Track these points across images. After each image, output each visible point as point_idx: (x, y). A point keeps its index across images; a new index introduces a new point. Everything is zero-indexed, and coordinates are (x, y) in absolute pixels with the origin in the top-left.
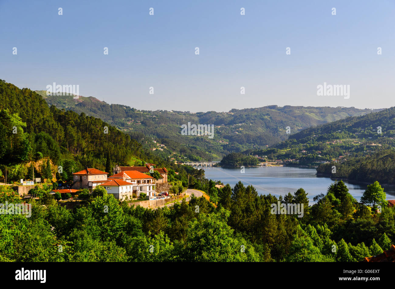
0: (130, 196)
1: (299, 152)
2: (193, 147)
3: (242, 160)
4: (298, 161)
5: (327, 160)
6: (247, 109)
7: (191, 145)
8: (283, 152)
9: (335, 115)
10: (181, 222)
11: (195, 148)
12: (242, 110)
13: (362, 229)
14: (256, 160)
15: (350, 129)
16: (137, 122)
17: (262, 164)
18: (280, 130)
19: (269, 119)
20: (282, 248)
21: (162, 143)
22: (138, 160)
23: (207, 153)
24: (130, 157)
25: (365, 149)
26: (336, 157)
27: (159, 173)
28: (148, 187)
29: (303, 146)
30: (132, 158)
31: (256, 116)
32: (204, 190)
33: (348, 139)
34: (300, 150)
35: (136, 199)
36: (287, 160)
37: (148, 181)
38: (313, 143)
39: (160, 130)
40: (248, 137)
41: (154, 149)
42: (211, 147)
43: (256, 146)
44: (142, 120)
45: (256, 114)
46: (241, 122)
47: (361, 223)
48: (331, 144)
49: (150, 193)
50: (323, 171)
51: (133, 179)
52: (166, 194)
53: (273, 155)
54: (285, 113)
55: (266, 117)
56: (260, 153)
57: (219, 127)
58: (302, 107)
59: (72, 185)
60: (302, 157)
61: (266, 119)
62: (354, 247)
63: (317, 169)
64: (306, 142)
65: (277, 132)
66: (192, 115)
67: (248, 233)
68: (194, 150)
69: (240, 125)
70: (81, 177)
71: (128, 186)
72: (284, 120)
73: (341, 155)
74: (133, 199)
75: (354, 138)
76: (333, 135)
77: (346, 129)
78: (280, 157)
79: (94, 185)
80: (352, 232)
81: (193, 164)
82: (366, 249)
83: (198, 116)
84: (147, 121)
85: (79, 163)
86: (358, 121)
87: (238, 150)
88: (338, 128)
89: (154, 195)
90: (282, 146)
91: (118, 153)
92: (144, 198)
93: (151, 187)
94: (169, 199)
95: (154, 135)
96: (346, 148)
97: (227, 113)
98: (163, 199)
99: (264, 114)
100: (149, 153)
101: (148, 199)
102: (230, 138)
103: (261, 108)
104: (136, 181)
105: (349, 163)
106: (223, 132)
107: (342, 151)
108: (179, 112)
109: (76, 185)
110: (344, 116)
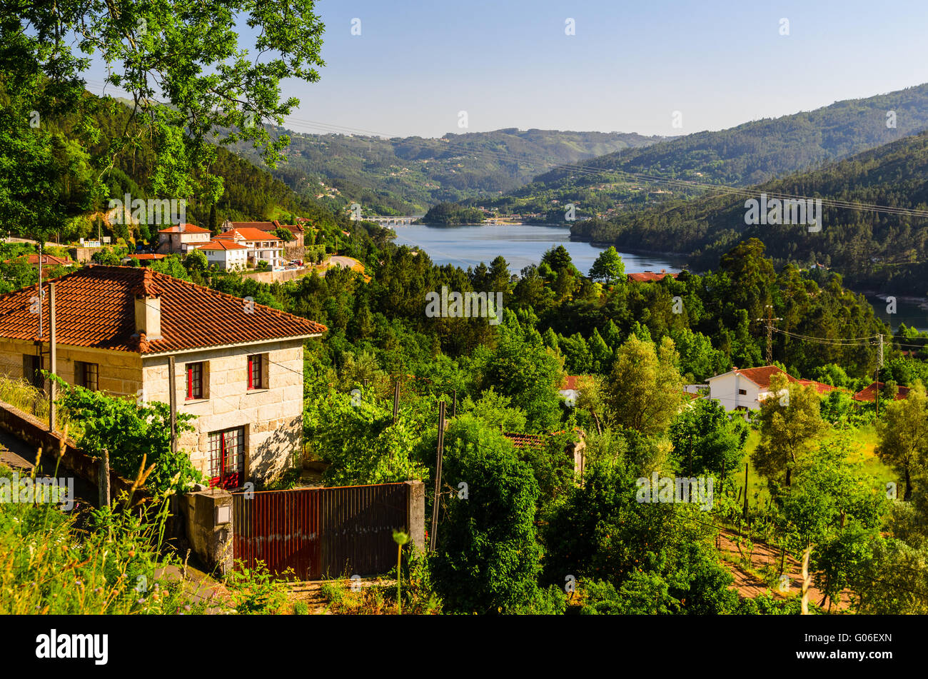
0: (243, 266)
1: (547, 203)
2: (383, 194)
3: (458, 214)
4: (545, 216)
5: (589, 215)
6: (471, 134)
7: (380, 190)
8: (523, 202)
9: (607, 145)
10: (309, 302)
11: (387, 195)
12: (463, 135)
13: (581, 315)
14: (479, 215)
15: (626, 168)
16: (295, 153)
17: (489, 220)
18: (522, 167)
19: (504, 150)
20: (462, 341)
21: (334, 187)
22: (283, 213)
23: (406, 202)
24: (272, 208)
25: (647, 198)
26: (603, 210)
27: (290, 232)
28: (272, 252)
29: (554, 193)
30: (275, 209)
31: (484, 146)
32: (359, 259)
33: (622, 184)
34: (550, 200)
35: (252, 269)
36: (529, 214)
37: (272, 244)
38: (570, 189)
39: (331, 165)
40: (471, 178)
41: (321, 196)
42: (413, 193)
43: (484, 192)
44: (303, 149)
45: (484, 141)
46: (460, 155)
47: (579, 306)
48: (596, 190)
49: (274, 261)
50: (580, 231)
51: (248, 241)
52: (299, 264)
53: (507, 207)
54: (531, 140)
55: (500, 147)
56: (488, 204)
57: (426, 162)
58: (556, 132)
59: (158, 247)
60: (551, 211)
61: (501, 151)
62: (566, 339)
63: (571, 229)
64: (559, 186)
65: (516, 171)
66: (383, 142)
67: (411, 320)
68: (385, 198)
69: (459, 158)
70: (170, 236)
71: (240, 251)
72: (527, 152)
73: (609, 207)
74: (247, 270)
75: (633, 181)
76: (601, 177)
77: (620, 167)
78: (518, 210)
79: (190, 248)
80: (567, 319)
81: (382, 219)
82: (583, 340)
83: (393, 144)
84: (311, 151)
85: (192, 216)
86: (640, 154)
87: (454, 198)
88: (609, 166)
89: (281, 264)
90: (523, 193)
91: (253, 201)
92: (264, 267)
93: (277, 253)
94: (303, 270)
95: (322, 172)
96: (621, 197)
97: (439, 140)
98: (295, 270)
99: (497, 141)
100: (308, 201)
101: (271, 270)
102: (443, 180)
103: (492, 133)
104: (254, 243)
105: (619, 221)
106: (432, 169)
107: (612, 202)
108: (362, 138)
109: (163, 247)
110: (620, 146)
